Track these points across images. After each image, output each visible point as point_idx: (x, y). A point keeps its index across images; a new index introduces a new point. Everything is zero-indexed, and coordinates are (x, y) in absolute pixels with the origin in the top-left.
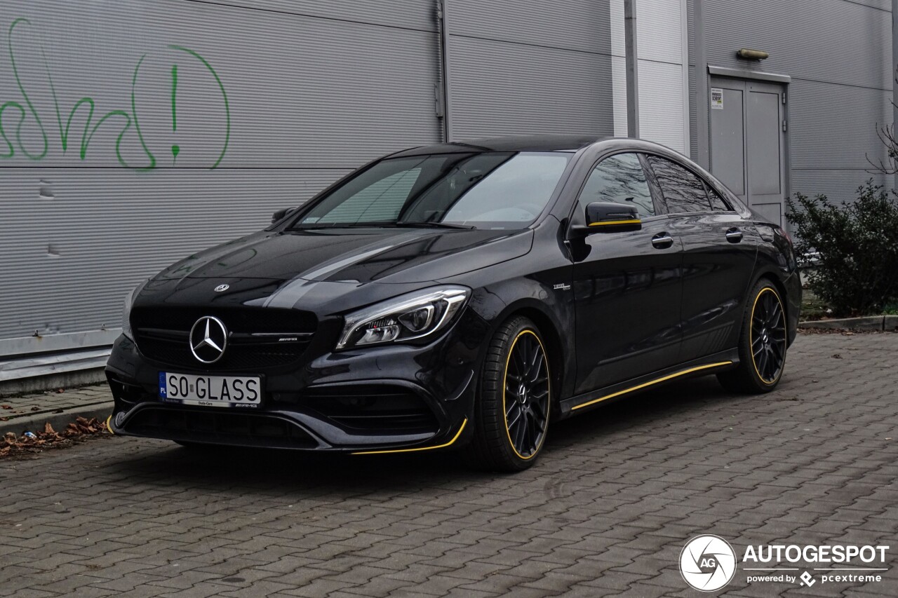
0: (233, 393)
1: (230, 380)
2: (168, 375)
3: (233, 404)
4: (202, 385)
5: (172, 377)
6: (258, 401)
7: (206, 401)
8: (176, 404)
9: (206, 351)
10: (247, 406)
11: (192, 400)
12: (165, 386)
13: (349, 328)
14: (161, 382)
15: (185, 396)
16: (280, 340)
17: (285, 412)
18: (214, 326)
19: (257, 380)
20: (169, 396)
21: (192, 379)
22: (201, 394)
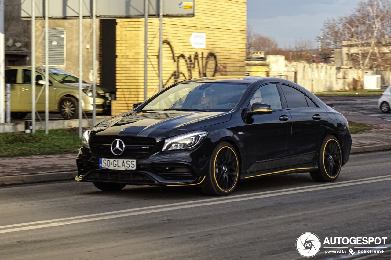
0: (126, 165)
1: (125, 161)
2: (103, 159)
3: (126, 169)
4: (115, 163)
5: (104, 160)
6: (135, 168)
7: (117, 168)
8: (105, 169)
9: (117, 151)
10: (131, 169)
11: (111, 168)
12: (101, 163)
13: (166, 144)
14: (100, 162)
15: (109, 166)
16: (143, 147)
17: (145, 172)
18: (120, 142)
19: (135, 160)
20: (103, 167)
21: (112, 160)
22: (115, 165)
